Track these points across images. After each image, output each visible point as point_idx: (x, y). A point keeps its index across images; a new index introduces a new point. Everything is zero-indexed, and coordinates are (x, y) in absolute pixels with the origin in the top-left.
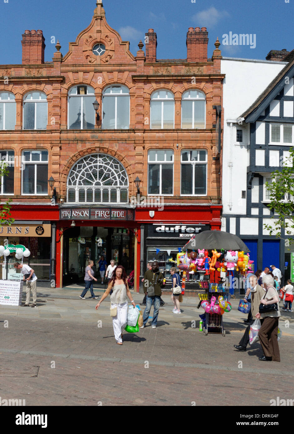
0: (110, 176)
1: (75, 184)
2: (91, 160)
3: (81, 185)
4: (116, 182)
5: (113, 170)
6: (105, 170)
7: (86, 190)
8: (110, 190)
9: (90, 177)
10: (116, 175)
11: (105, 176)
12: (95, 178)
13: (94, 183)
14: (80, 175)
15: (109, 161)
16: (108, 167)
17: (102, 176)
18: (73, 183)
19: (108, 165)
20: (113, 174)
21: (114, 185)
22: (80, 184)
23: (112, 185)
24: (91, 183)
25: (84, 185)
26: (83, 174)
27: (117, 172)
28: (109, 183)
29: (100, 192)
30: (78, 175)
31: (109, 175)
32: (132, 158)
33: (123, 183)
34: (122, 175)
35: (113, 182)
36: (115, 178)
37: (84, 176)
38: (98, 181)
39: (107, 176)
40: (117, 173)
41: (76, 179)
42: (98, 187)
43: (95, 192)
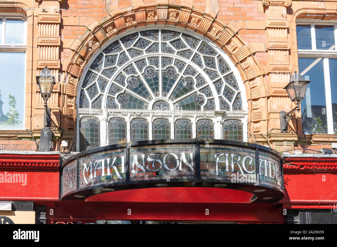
0: (195, 86)
1: (97, 104)
2: (142, 44)
3: (115, 107)
4: (211, 101)
5: (200, 70)
6: (180, 70)
7: (128, 120)
8: (193, 121)
9: (140, 89)
10: (209, 82)
11: (180, 84)
12: (153, 90)
13: (151, 103)
14: (111, 81)
15: (189, 47)
16: (188, 62)
17: (171, 86)
18: (93, 103)
19: (188, 58)
20: (201, 81)
21: (206, 108)
22: (111, 105)
23: (199, 108)
24: (141, 103)
25: (123, 107)
26: (120, 79)
27: (212, 75)
28: (193, 104)
29: (169, 127)
30: (106, 82)
31: (192, 83)
32: (257, 36)
33: (231, 104)
34: (225, 83)
35: (202, 102)
36: (206, 90)
37: (123, 84)
38: (161, 97)
39: (185, 84)
40: (212, 79)
41: (100, 92)
42: (160, 113)
43: (154, 126)
